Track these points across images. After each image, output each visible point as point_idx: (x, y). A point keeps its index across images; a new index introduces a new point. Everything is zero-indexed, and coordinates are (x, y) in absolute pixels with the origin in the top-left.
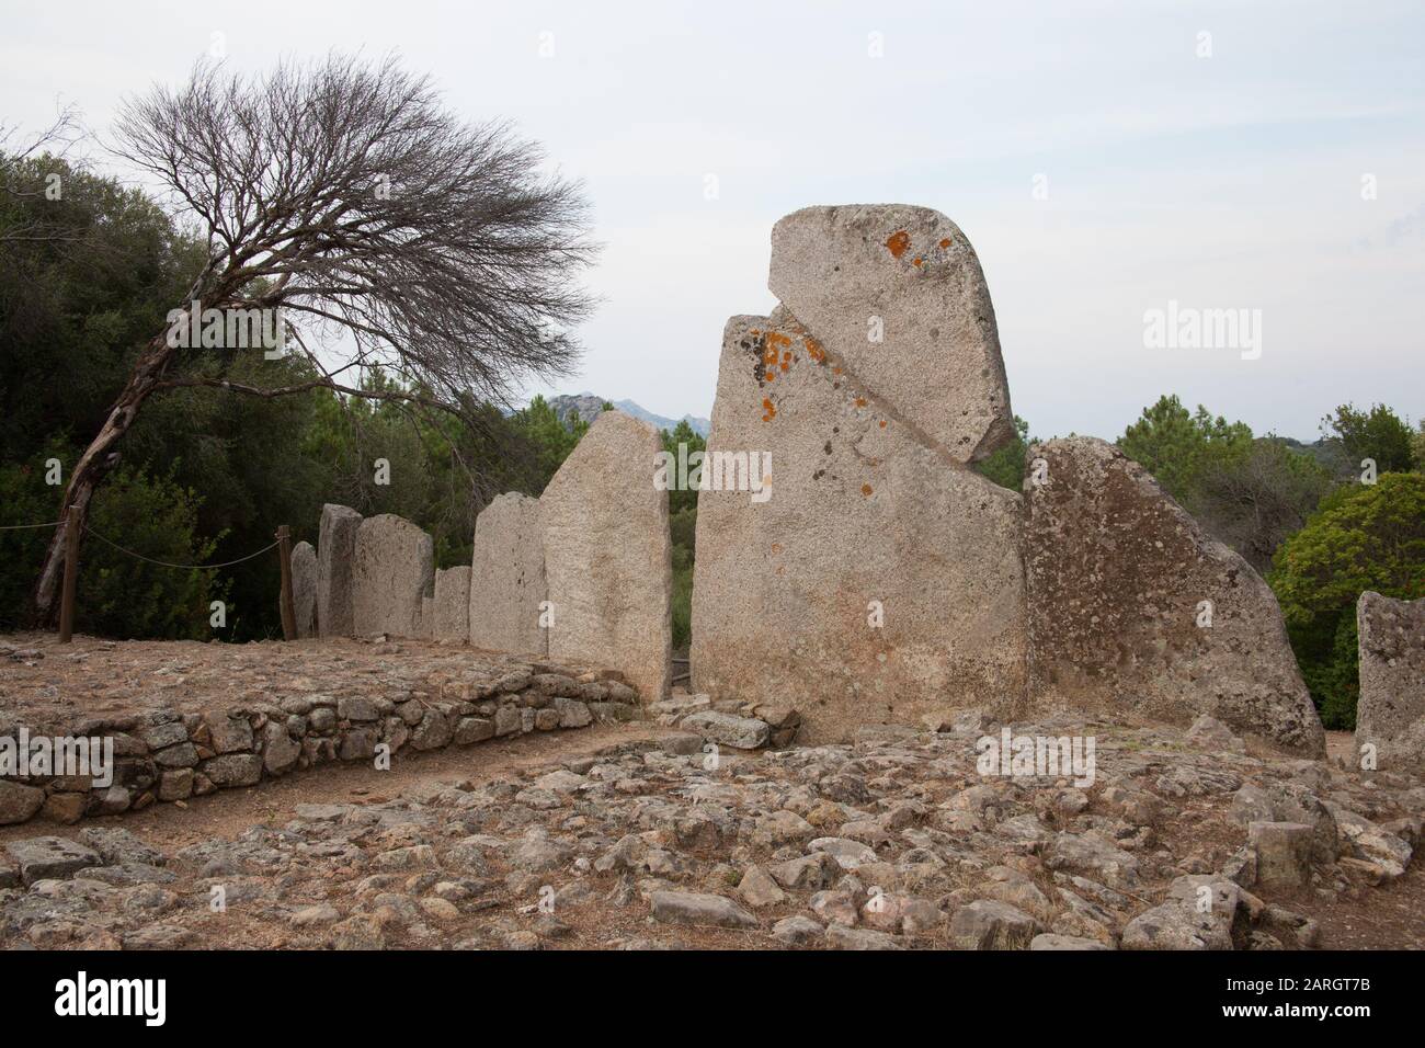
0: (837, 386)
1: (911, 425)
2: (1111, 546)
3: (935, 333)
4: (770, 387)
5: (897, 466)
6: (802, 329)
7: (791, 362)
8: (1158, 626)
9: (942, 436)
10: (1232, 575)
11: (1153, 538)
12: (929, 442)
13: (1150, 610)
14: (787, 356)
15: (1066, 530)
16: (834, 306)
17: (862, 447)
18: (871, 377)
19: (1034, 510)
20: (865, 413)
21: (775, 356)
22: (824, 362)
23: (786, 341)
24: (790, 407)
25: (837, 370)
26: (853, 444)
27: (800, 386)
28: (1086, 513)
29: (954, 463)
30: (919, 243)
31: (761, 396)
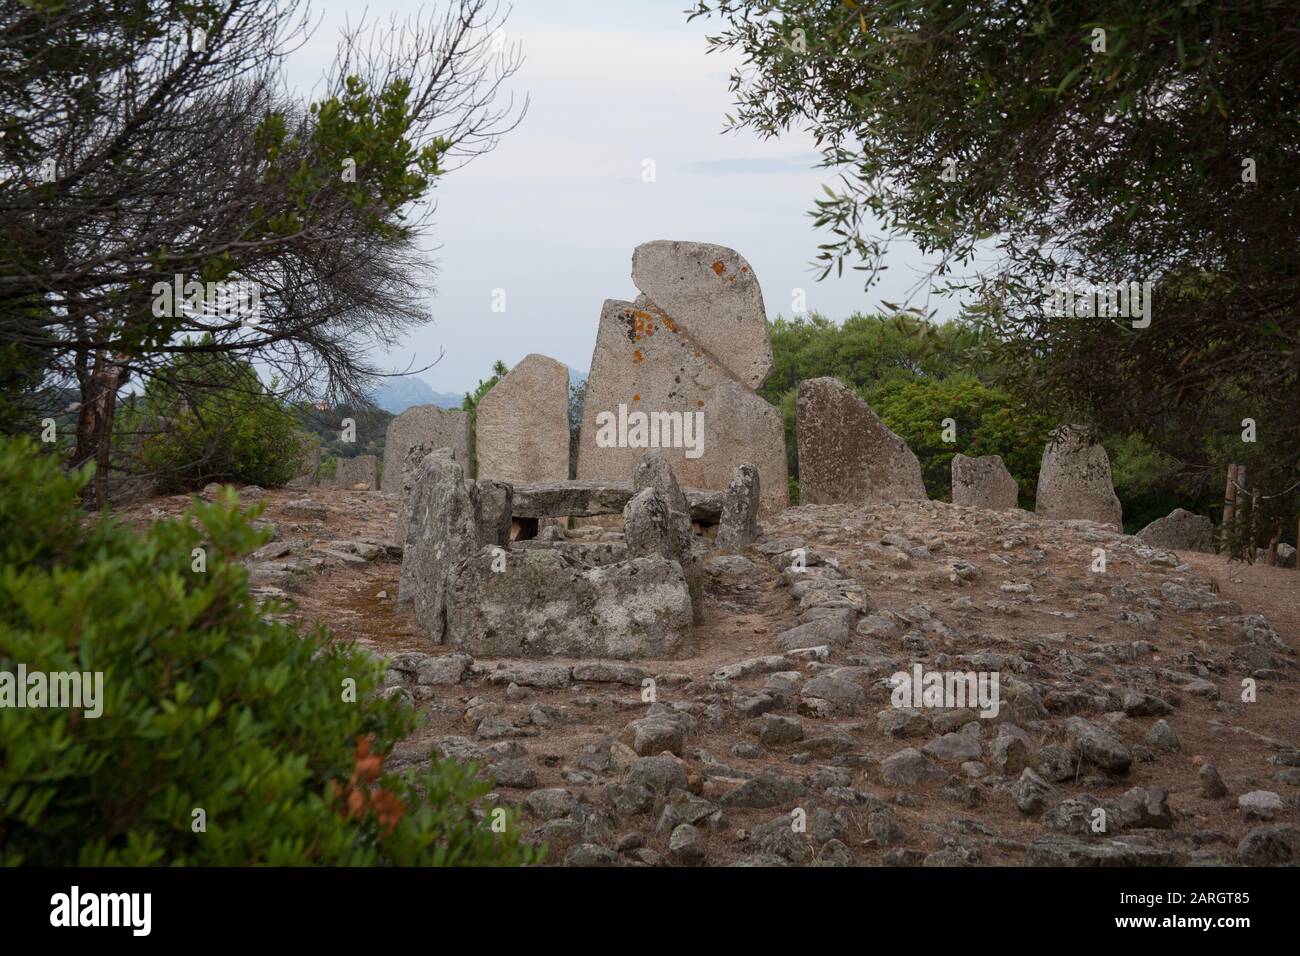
0: (683, 345)
1: (726, 368)
2: (846, 432)
3: (740, 318)
4: (639, 344)
5: (719, 391)
6: (659, 311)
7: (653, 329)
8: (867, 472)
9: (743, 375)
10: (902, 446)
11: (866, 428)
12: (735, 378)
13: (864, 464)
14: (650, 326)
15: (823, 425)
16: (682, 299)
17: (699, 380)
18: (704, 340)
19: (807, 414)
20: (701, 361)
21: (642, 326)
22: (675, 331)
23: (648, 317)
24: (653, 355)
25: (683, 336)
26: (693, 378)
27: (660, 344)
28: (834, 416)
29: (747, 388)
30: (730, 268)
31: (632, 348)
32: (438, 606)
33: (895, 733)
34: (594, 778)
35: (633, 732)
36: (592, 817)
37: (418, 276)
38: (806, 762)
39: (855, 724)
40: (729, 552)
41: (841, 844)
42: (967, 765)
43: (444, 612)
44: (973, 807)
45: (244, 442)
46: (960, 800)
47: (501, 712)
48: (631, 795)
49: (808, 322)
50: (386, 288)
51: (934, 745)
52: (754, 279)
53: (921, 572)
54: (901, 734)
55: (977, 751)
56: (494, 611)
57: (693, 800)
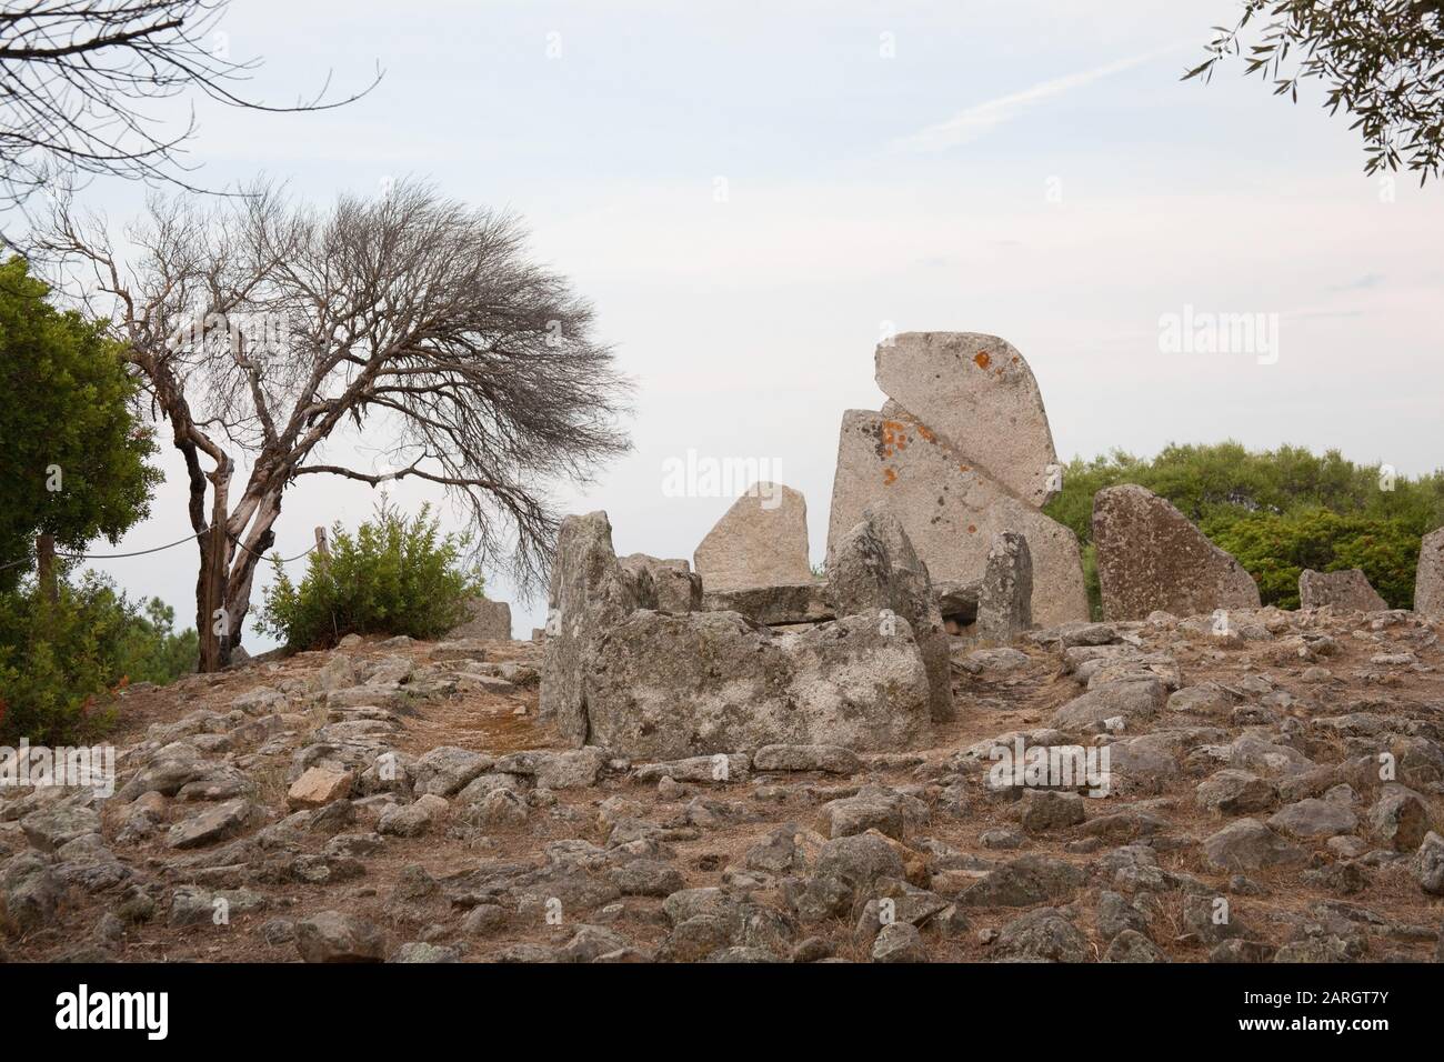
0: (945, 457)
1: (1001, 483)
2: (1159, 551)
3: (1014, 420)
4: (889, 461)
5: (994, 512)
6: (912, 418)
7: (906, 442)
8: (1190, 600)
9: (1023, 489)
10: (1232, 564)
11: (1184, 545)
12: (1013, 494)
13: (1185, 590)
14: (902, 438)
15: (1129, 544)
16: (940, 402)
17: (967, 499)
18: (971, 450)
19: (1107, 532)
20: (968, 476)
21: (892, 437)
22: (934, 441)
23: (899, 427)
24: (909, 473)
25: (944, 447)
26: (960, 497)
27: (916, 459)
28: (1141, 532)
29: (1032, 507)
30: (997, 360)
31: (883, 466)
32: (577, 699)
33: (1224, 807)
34: (770, 879)
35: (828, 815)
36: (756, 921)
37: (612, 396)
38: (1091, 849)
39: (1163, 800)
40: (993, 643)
41: (1141, 937)
42: (1336, 841)
43: (584, 707)
44: (1350, 892)
45: (385, 579)
46: (1328, 884)
47: (647, 813)
48: (818, 891)
49: (1111, 463)
50: (580, 419)
51: (1283, 817)
52: (1027, 370)
53: (1259, 649)
54: (1233, 809)
55: (1350, 821)
56: (651, 699)
57: (912, 893)
